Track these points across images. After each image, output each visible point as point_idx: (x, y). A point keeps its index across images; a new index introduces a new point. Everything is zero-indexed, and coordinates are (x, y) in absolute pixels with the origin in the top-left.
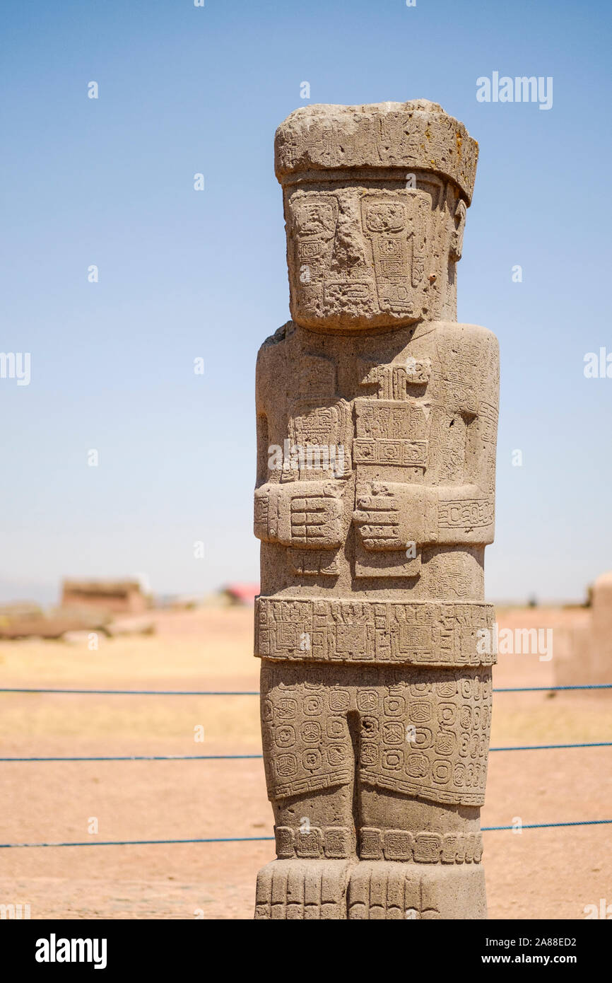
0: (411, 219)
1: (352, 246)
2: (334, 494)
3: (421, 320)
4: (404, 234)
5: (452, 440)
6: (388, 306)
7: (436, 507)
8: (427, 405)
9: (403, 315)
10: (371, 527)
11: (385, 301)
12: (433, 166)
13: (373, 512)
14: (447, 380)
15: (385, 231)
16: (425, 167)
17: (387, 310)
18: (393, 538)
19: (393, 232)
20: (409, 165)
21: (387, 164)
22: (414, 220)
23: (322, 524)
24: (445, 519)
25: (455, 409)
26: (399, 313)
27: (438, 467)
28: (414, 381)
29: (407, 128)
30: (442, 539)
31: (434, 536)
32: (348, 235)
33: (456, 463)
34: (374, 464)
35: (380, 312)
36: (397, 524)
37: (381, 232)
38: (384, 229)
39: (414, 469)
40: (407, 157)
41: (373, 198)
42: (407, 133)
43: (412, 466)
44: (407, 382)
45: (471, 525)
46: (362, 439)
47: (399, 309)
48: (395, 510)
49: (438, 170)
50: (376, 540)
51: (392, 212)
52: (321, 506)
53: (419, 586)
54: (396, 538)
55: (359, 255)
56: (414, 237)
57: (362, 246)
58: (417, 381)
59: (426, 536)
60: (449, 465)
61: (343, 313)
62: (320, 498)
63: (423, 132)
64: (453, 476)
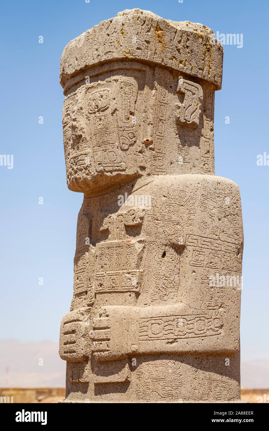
0: (114, 99)
1: (76, 128)
2: (81, 318)
3: (139, 176)
4: (109, 111)
5: (163, 268)
6: (102, 168)
7: (137, 323)
8: (140, 242)
9: (114, 173)
10: (96, 342)
11: (99, 164)
12: (127, 55)
13: (97, 331)
14: (157, 220)
15: (98, 111)
16: (120, 57)
17: (101, 171)
18: (108, 351)
19: (102, 111)
20: (109, 58)
21: (96, 61)
22: (116, 99)
23: (74, 342)
24: (145, 333)
25: (165, 242)
26: (111, 172)
27: (151, 291)
28: (129, 224)
29: (108, 32)
30: (142, 350)
31: (134, 348)
32: (74, 120)
33: (169, 286)
34: (105, 293)
35: (96, 173)
36: (109, 340)
37: (95, 113)
38: (96, 110)
39: (129, 293)
40: (107, 53)
41: (92, 89)
42: (108, 35)
43: (127, 292)
44: (125, 225)
45: (176, 337)
46: (99, 273)
47: (111, 169)
48: (109, 328)
49: (133, 57)
50: (99, 353)
51: (102, 96)
52: (74, 328)
53: (130, 390)
54: (109, 350)
55: (81, 133)
56: (117, 112)
57: (84, 126)
58: (131, 223)
59: (129, 348)
60: (161, 289)
61: (76, 179)
62: (74, 323)
63: (119, 31)
64: (165, 298)
